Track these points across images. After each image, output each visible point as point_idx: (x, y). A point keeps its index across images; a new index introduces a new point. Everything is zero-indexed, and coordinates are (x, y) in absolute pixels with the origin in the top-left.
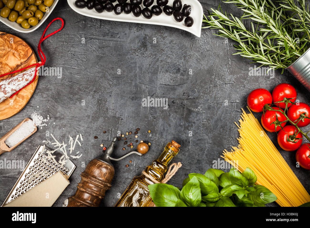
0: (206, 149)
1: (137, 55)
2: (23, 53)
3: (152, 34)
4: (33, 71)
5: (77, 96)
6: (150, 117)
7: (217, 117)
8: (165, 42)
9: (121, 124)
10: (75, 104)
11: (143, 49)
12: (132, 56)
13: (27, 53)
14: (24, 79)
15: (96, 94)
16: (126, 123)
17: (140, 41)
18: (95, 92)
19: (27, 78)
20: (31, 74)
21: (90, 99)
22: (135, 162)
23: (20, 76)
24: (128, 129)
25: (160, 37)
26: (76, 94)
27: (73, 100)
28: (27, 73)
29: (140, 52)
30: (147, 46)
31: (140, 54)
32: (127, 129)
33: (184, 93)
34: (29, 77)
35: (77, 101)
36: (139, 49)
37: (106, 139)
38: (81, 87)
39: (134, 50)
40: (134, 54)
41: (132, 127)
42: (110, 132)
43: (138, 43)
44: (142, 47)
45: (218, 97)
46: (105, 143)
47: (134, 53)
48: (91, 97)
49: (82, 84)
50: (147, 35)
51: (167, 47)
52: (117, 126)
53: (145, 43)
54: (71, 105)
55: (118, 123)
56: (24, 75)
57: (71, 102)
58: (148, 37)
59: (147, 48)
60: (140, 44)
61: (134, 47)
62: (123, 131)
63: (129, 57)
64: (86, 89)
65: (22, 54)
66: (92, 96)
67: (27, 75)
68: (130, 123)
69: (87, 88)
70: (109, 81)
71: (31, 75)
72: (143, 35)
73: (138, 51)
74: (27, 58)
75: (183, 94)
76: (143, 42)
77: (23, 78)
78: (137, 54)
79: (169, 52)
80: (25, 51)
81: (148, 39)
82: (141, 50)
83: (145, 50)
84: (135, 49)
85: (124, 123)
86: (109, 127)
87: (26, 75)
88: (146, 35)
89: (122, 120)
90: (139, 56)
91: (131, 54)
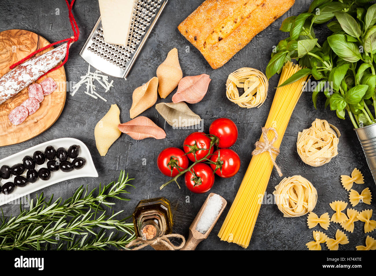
0: (235, 179)
1: (150, 67)
2: (29, 42)
3: (167, 41)
4: (64, 48)
5: (77, 117)
6: (166, 142)
7: (247, 140)
8: (183, 50)
9: (130, 150)
10: (74, 126)
11: (156, 59)
12: (143, 67)
13: (33, 40)
14: (54, 58)
15: (100, 114)
16: (137, 149)
17: (152, 49)
18: (98, 111)
19: (58, 56)
20: (62, 51)
21: (93, 120)
22: (148, 196)
23: (49, 54)
24: (140, 156)
25: (176, 44)
26: (75, 114)
27: (72, 122)
28: (57, 50)
29: (153, 62)
30: (161, 55)
31: (153, 65)
32: (138, 156)
33: (207, 112)
34: (59, 55)
35: (77, 123)
36: (152, 59)
37: (113, 169)
38: (82, 106)
39: (145, 60)
40: (146, 65)
41: (144, 153)
42: (118, 160)
43: (150, 52)
44: (155, 57)
45: (248, 117)
46: (111, 173)
47: (146, 63)
48: (95, 118)
49: (83, 103)
50: (162, 42)
51: (186, 56)
52: (126, 152)
53: (159, 51)
54: (70, 128)
55: (128, 149)
56: (53, 52)
57: (70, 124)
58: (162, 44)
59: (161, 58)
60: (152, 53)
61: (145, 57)
62: (133, 159)
63: (140, 69)
64: (87, 108)
65: (29, 44)
66: (95, 116)
67: (58, 52)
68: (142, 149)
69: (89, 107)
70: (115, 98)
71: (62, 53)
72: (157, 42)
73: (150, 61)
74: (37, 45)
75: (205, 113)
76: (156, 51)
77: (53, 56)
78: (149, 65)
79: (188, 62)
80: (30, 38)
81: (163, 46)
82: (154, 60)
83: (159, 60)
84: (147, 59)
85: (135, 149)
86: (116, 154)
87: (56, 53)
88: (159, 42)
89: (131, 145)
90: (152, 67)
91: (142, 65)
